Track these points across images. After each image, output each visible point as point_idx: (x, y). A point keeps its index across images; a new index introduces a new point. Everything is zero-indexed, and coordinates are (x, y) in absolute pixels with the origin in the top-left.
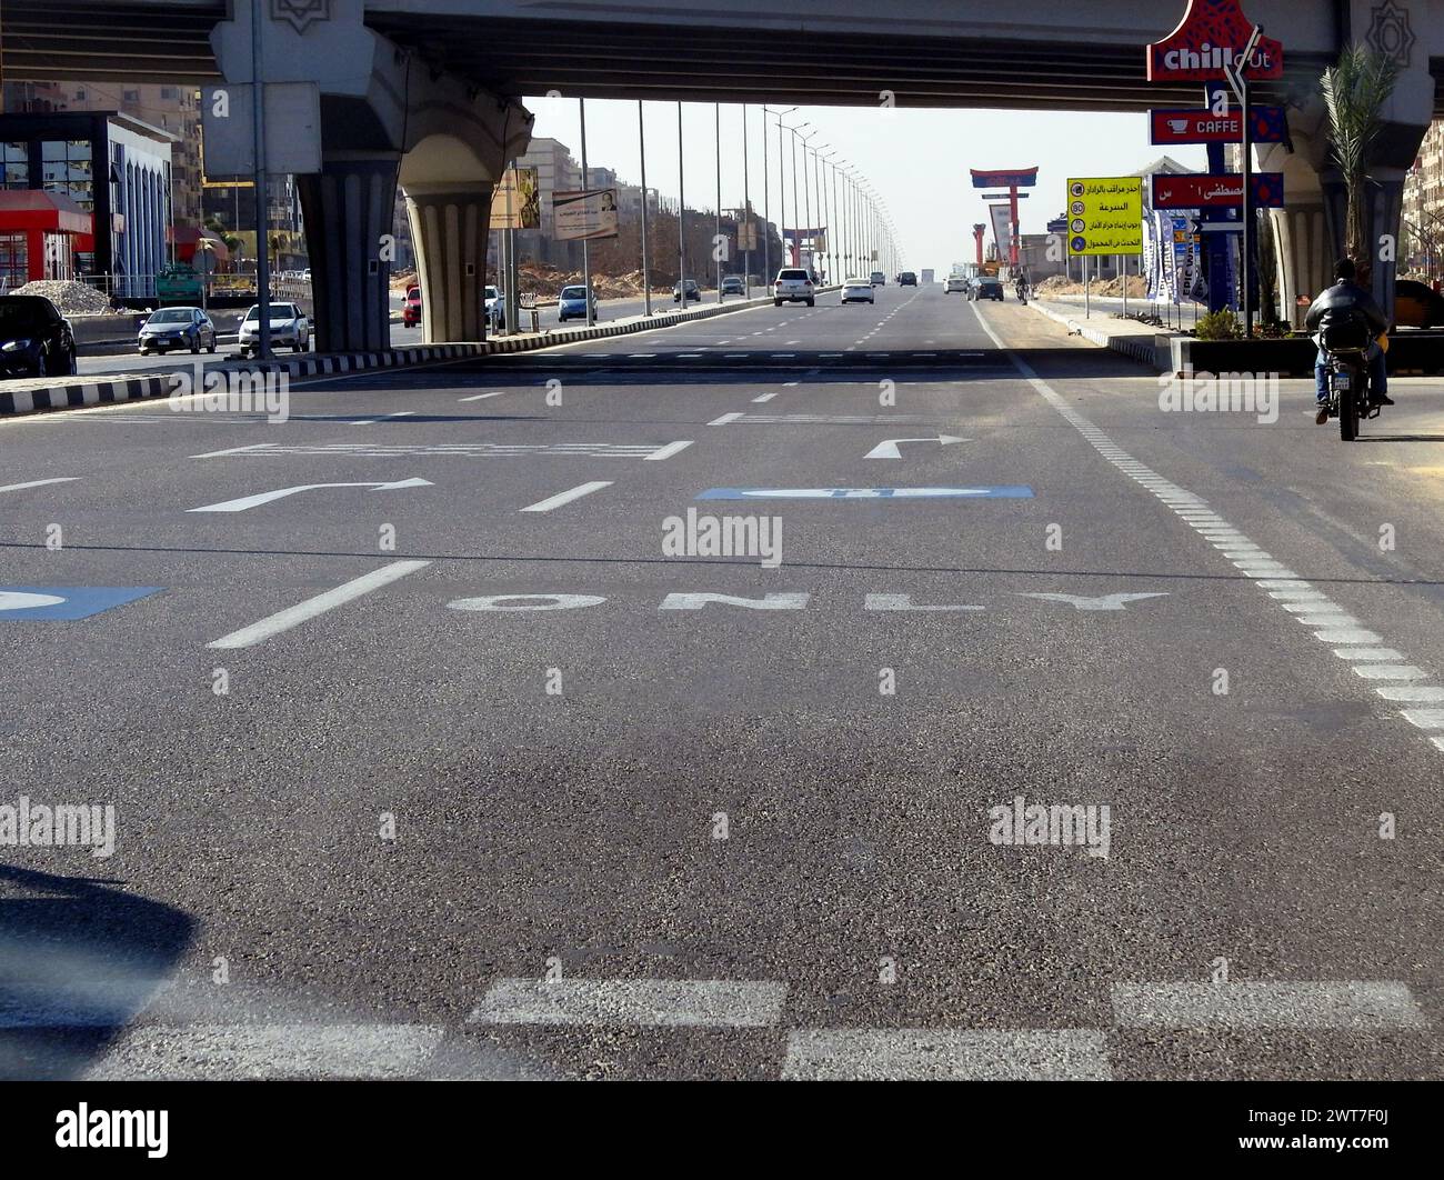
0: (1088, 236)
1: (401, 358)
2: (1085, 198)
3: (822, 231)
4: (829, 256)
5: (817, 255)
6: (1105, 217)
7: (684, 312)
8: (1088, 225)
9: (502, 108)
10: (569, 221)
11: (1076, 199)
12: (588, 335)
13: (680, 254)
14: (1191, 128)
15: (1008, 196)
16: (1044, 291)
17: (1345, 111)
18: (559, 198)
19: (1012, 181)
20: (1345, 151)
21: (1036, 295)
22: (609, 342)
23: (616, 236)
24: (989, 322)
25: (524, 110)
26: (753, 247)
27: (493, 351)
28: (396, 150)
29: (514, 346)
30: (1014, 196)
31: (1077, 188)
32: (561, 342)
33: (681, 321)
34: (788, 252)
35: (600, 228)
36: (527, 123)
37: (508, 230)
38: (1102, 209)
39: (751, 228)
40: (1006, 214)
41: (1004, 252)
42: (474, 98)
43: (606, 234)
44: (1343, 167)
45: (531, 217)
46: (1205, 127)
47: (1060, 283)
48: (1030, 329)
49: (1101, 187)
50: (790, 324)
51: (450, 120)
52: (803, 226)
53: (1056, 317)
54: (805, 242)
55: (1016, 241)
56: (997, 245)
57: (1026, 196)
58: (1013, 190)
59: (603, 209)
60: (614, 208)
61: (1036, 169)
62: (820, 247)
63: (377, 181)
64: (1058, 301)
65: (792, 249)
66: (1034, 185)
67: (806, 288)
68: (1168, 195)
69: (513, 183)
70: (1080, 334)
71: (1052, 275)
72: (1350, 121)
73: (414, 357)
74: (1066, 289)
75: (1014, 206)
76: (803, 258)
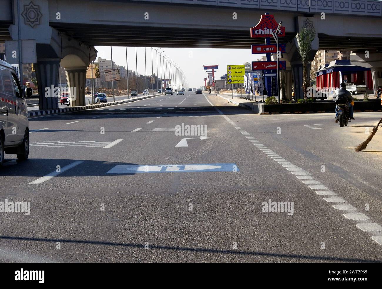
0: (232, 79)
1: (61, 111)
2: (231, 70)
3: (171, 80)
4: (172, 85)
5: (169, 85)
6: (236, 75)
7: (138, 98)
8: (232, 76)
9: (88, 48)
10: (109, 76)
11: (229, 70)
12: (113, 104)
13: (137, 84)
14: (262, 49)
15: (212, 71)
16: (221, 92)
17: (302, 44)
18: (106, 71)
19: (213, 68)
20: (302, 55)
21: (219, 93)
22: (117, 106)
23: (120, 80)
24: (209, 100)
25: (95, 49)
26: (154, 83)
27: (87, 108)
28: (60, 58)
29: (93, 107)
30: (213, 71)
31: (229, 68)
32: (106, 106)
33: (136, 100)
34: (163, 84)
35: (116, 78)
36: (95, 52)
37: (92, 79)
38: (235, 72)
39: (154, 78)
40: (212, 75)
41: (211, 84)
42: (81, 45)
43: (118, 80)
44: (302, 59)
45: (98, 76)
46: (266, 49)
47: (224, 90)
48: (219, 101)
49: (235, 67)
50: (162, 100)
51: (74, 51)
52: (166, 79)
53: (225, 98)
54: (167, 82)
55: (214, 81)
56: (209, 82)
57: (216, 71)
58: (213, 70)
59: (117, 74)
60: (119, 74)
61: (218, 65)
62: (170, 83)
63: (54, 66)
64: (224, 95)
65: (164, 84)
66: (218, 69)
67: (171, 92)
68: (256, 67)
69: (93, 67)
70: (231, 102)
71: (222, 89)
72: (304, 47)
73: (65, 110)
74: (226, 92)
75: (213, 74)
76: (167, 86)
